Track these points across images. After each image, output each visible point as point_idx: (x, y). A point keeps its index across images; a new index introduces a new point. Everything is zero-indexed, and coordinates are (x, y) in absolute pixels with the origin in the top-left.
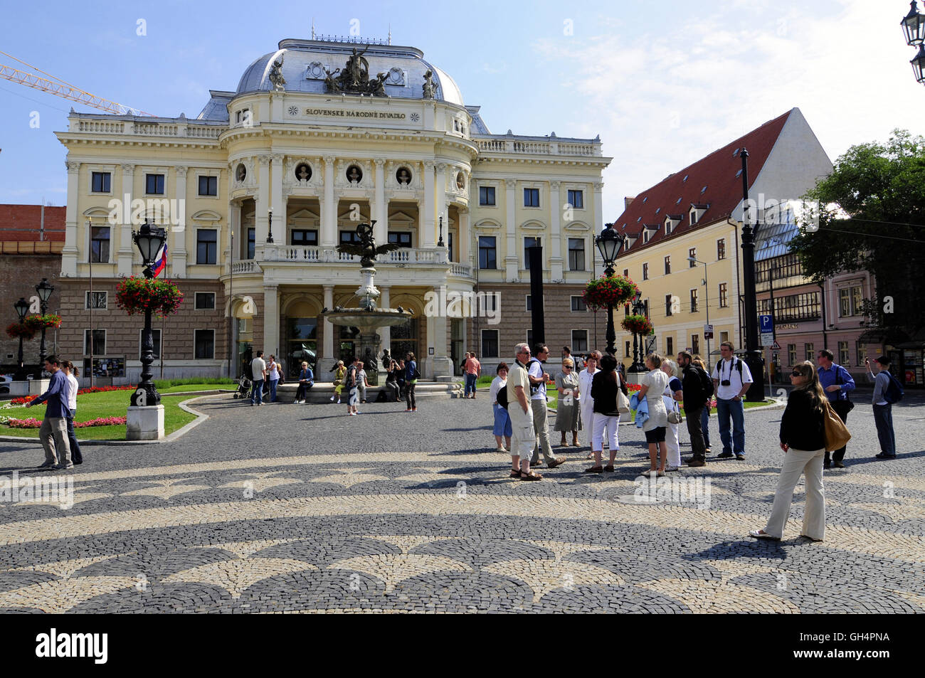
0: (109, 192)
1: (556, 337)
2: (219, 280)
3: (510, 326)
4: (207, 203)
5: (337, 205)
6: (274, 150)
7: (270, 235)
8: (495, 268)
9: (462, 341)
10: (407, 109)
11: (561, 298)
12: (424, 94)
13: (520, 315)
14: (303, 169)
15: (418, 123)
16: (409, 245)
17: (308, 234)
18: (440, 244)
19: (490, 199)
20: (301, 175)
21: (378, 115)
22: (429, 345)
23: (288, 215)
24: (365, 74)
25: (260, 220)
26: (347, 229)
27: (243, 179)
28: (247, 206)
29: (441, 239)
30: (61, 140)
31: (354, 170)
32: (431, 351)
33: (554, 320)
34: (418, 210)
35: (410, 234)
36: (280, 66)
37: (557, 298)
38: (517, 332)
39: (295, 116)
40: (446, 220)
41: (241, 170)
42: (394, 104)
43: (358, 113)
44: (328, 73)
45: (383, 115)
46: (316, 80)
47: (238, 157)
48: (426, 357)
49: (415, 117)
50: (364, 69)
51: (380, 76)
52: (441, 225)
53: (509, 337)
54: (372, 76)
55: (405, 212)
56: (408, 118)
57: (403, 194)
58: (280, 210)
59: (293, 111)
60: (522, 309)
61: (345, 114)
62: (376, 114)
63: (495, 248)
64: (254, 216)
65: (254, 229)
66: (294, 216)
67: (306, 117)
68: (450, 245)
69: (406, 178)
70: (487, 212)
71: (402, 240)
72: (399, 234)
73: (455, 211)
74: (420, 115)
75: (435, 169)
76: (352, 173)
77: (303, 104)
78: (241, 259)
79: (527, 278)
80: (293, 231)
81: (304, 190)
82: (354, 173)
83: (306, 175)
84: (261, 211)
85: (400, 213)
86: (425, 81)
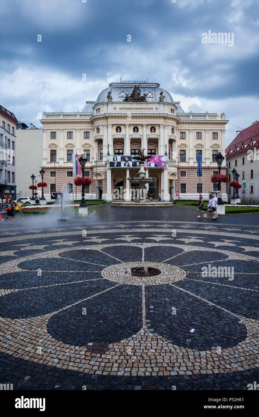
0: (56, 138)
1: (207, 186)
2: (91, 167)
3: (190, 182)
4: (87, 141)
5: (130, 141)
6: (109, 123)
7: (109, 152)
8: (185, 161)
9: (173, 187)
10: (154, 106)
11: (210, 172)
12: (160, 100)
13: (194, 178)
14: (119, 128)
15: (158, 111)
16: (155, 154)
17: (120, 150)
18: (166, 154)
19: (184, 137)
20: (118, 130)
21: (144, 109)
22: (162, 189)
23: (113, 144)
24: (139, 94)
25: (104, 146)
26: (133, 149)
27: (99, 132)
28: (100, 142)
29: (166, 152)
30: (41, 122)
31: (136, 128)
32: (163, 191)
33: (207, 180)
34: (158, 141)
35: (155, 150)
36: (111, 93)
37: (208, 172)
38: (193, 184)
39: (116, 110)
40: (168, 145)
41: (98, 129)
42: (149, 104)
43: (137, 108)
44: (127, 95)
45: (145, 109)
46: (122, 97)
47: (96, 125)
48: (161, 193)
49: (157, 109)
50: (139, 92)
51: (144, 95)
52: (166, 147)
53: (190, 186)
54: (142, 95)
55: (154, 142)
56: (154, 109)
57: (153, 136)
58: (111, 143)
59: (115, 108)
60: (195, 176)
61: (132, 109)
62: (143, 108)
63: (185, 154)
64: (102, 145)
65: (102, 149)
66: (116, 144)
67: (119, 111)
68: (169, 153)
69: (154, 130)
70: (183, 141)
71: (152, 153)
72: (151, 150)
73: (171, 141)
74: (159, 108)
75: (164, 127)
76: (135, 129)
77: (118, 106)
78: (100, 160)
79: (196, 165)
80: (115, 150)
81: (119, 136)
82: (136, 129)
83: (120, 130)
84: (105, 143)
85: (152, 142)
86: (160, 96)
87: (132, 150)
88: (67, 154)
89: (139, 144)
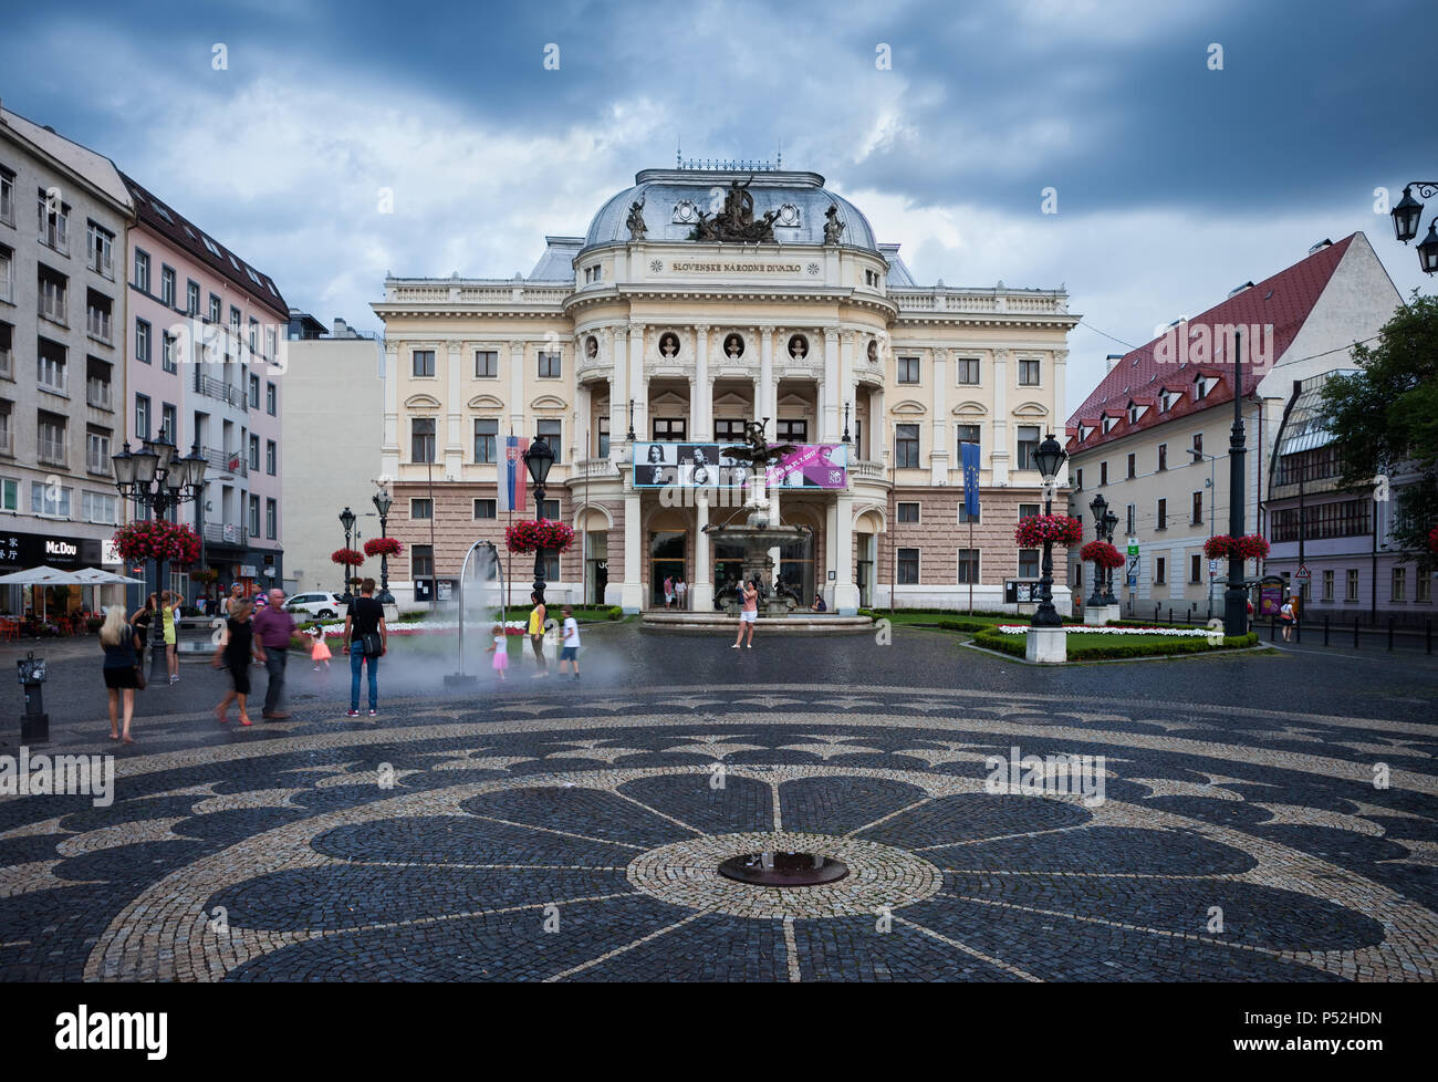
0: (433, 375)
1: (997, 558)
2: (564, 483)
3: (934, 543)
4: (549, 387)
5: (711, 387)
6: (634, 320)
7: (632, 429)
8: (918, 466)
9: (872, 563)
10: (804, 260)
11: (1006, 506)
12: (826, 237)
13: (949, 528)
14: (670, 341)
15: (817, 276)
16: (803, 437)
17: (673, 423)
18: (846, 439)
19: (913, 376)
20: (666, 348)
21: (766, 268)
22: (829, 568)
23: (650, 399)
24: (748, 213)
25: (616, 408)
26: (723, 417)
27: (595, 354)
28: (598, 390)
29: (846, 432)
30: (378, 313)
31: (734, 341)
32: (832, 576)
33: (995, 536)
34: (816, 392)
35: (805, 422)
36: (640, 208)
37: (1001, 506)
38: (945, 550)
39: (659, 273)
40: (853, 404)
41: (592, 343)
42: (785, 252)
43: (739, 266)
44: (700, 214)
45: (771, 268)
46: (685, 223)
47: (587, 328)
48: (824, 583)
49: (813, 268)
50: (747, 207)
51: (768, 215)
52: (847, 414)
53: (933, 558)
54: (758, 216)
55: (800, 394)
56: (804, 271)
58: (641, 396)
59: (657, 266)
60: (952, 520)
61: (723, 268)
62: (762, 267)
63: (917, 440)
64: (608, 401)
65: (608, 418)
66: (657, 400)
67: (672, 274)
68: (858, 437)
69: (802, 350)
70: (910, 393)
71: (796, 434)
72: (790, 423)
73: (866, 392)
74: (821, 267)
75: (840, 337)
76: (731, 345)
77: (668, 258)
78: (600, 457)
79: (959, 480)
80: (655, 420)
81: (670, 368)
82: (734, 345)
83: (673, 348)
84: (617, 396)
85: (792, 395)
86: (828, 221)
87: (718, 424)
88: (476, 435)
89: (744, 401)
